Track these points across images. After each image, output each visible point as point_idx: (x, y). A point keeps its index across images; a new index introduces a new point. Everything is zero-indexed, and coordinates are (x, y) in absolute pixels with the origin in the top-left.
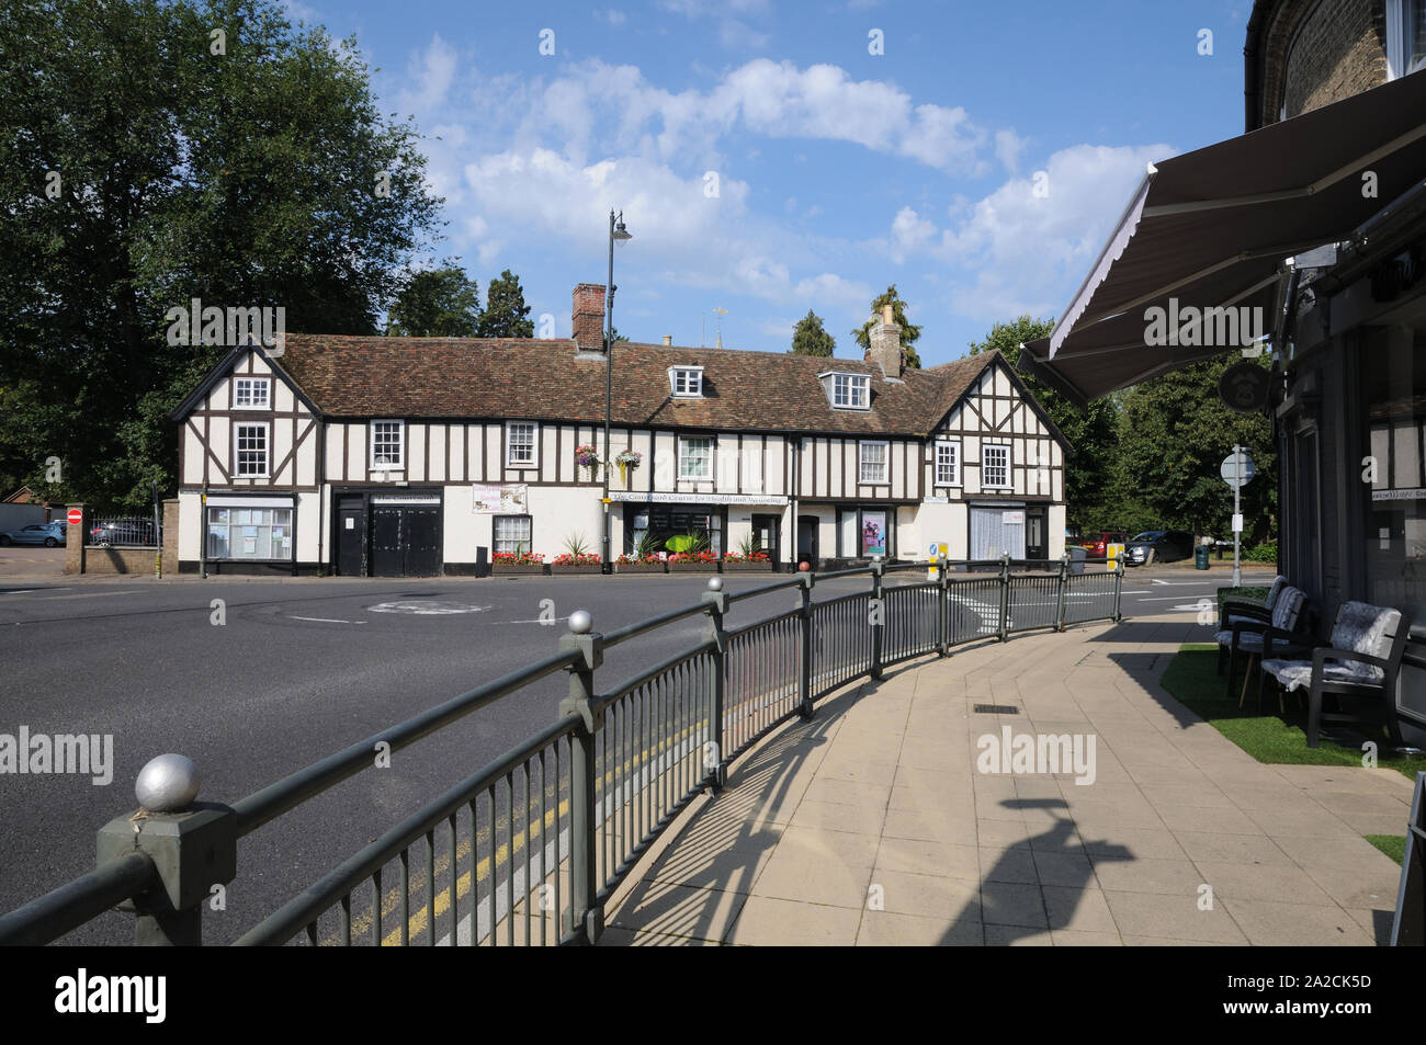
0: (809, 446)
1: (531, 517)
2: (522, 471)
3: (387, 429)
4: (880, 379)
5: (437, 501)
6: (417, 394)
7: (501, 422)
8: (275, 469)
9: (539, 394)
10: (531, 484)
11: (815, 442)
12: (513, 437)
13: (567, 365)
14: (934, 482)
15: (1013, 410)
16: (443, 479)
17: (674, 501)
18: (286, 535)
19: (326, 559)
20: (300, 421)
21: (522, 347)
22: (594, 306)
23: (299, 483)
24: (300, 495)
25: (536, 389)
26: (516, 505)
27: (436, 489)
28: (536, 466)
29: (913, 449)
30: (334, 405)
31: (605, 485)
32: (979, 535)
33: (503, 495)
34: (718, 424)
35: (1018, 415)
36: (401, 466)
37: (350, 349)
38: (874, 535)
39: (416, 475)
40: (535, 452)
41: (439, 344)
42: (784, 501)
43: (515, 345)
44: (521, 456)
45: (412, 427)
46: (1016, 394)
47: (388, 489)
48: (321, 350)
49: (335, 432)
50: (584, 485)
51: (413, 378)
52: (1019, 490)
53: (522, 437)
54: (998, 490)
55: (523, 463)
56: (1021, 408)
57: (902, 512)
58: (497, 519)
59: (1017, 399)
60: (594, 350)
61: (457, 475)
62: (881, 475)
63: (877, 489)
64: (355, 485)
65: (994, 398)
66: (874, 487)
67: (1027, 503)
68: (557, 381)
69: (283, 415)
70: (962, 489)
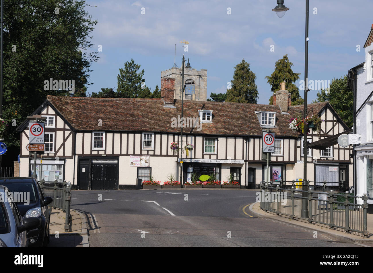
0: (252, 141)
1: (151, 168)
2: (148, 151)
3: (99, 135)
4: (279, 113)
5: (116, 162)
6: (108, 122)
7: (141, 133)
8: (57, 149)
9: (153, 122)
10: (151, 156)
11: (254, 139)
12: (145, 138)
13: (161, 110)
14: (301, 155)
15: (334, 126)
16: (119, 153)
17: (203, 162)
18: (60, 174)
19: (76, 183)
20: (66, 132)
21: (143, 102)
22: (171, 87)
23: (66, 155)
24: (66, 159)
25: (151, 120)
26: (146, 163)
27: (117, 157)
28: (153, 149)
29: (292, 142)
30: (78, 126)
31: (178, 156)
32: (319, 176)
33: (141, 160)
34: (219, 133)
35: (336, 128)
36: (103, 148)
37: (78, 103)
38: (277, 175)
39: (109, 152)
40: (152, 143)
41: (112, 101)
42: (243, 162)
43: (140, 102)
44: (147, 145)
45: (108, 134)
46: (335, 119)
47: (98, 157)
48: (67, 103)
49: (79, 136)
50: (170, 156)
51: (105, 115)
52: (336, 158)
53: (148, 138)
54: (327, 158)
55: (148, 148)
56: (337, 125)
57: (288, 166)
58: (138, 168)
59: (335, 121)
60: (171, 104)
61: (124, 152)
62: (280, 152)
63: (278, 157)
64: (87, 156)
65: (326, 121)
66: (277, 157)
67: (340, 163)
68: (159, 116)
69: (60, 129)
70: (312, 157)
